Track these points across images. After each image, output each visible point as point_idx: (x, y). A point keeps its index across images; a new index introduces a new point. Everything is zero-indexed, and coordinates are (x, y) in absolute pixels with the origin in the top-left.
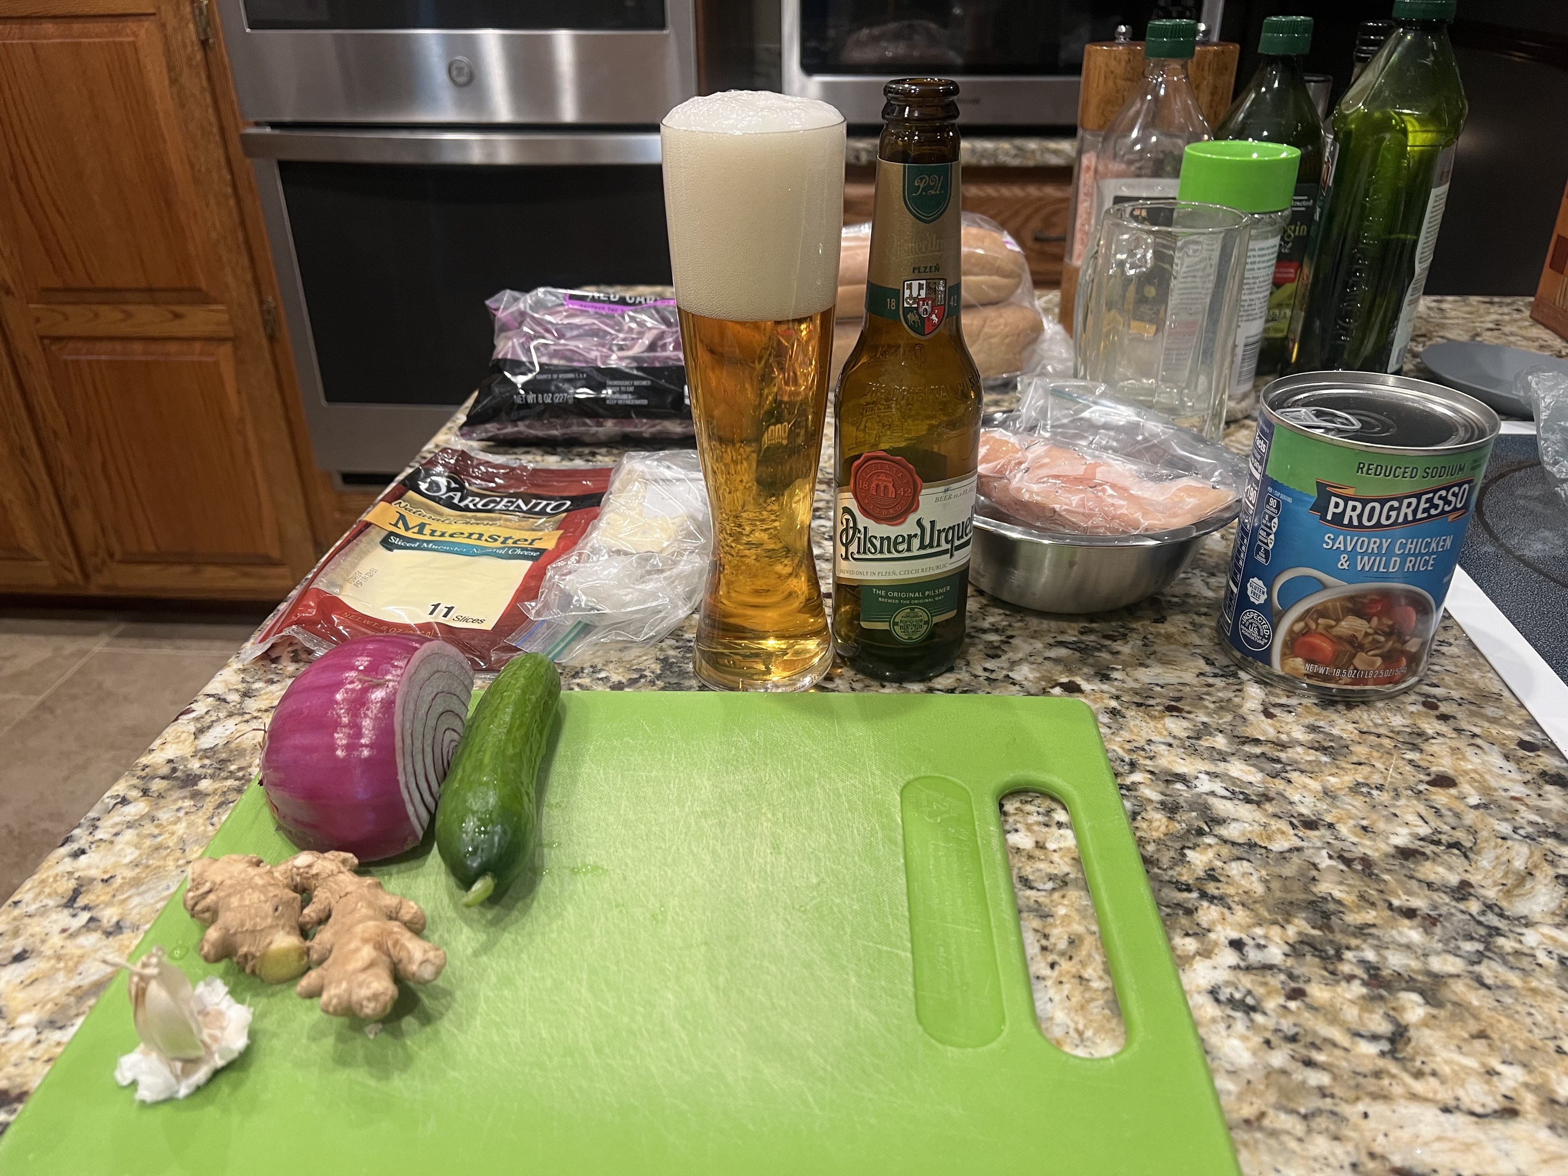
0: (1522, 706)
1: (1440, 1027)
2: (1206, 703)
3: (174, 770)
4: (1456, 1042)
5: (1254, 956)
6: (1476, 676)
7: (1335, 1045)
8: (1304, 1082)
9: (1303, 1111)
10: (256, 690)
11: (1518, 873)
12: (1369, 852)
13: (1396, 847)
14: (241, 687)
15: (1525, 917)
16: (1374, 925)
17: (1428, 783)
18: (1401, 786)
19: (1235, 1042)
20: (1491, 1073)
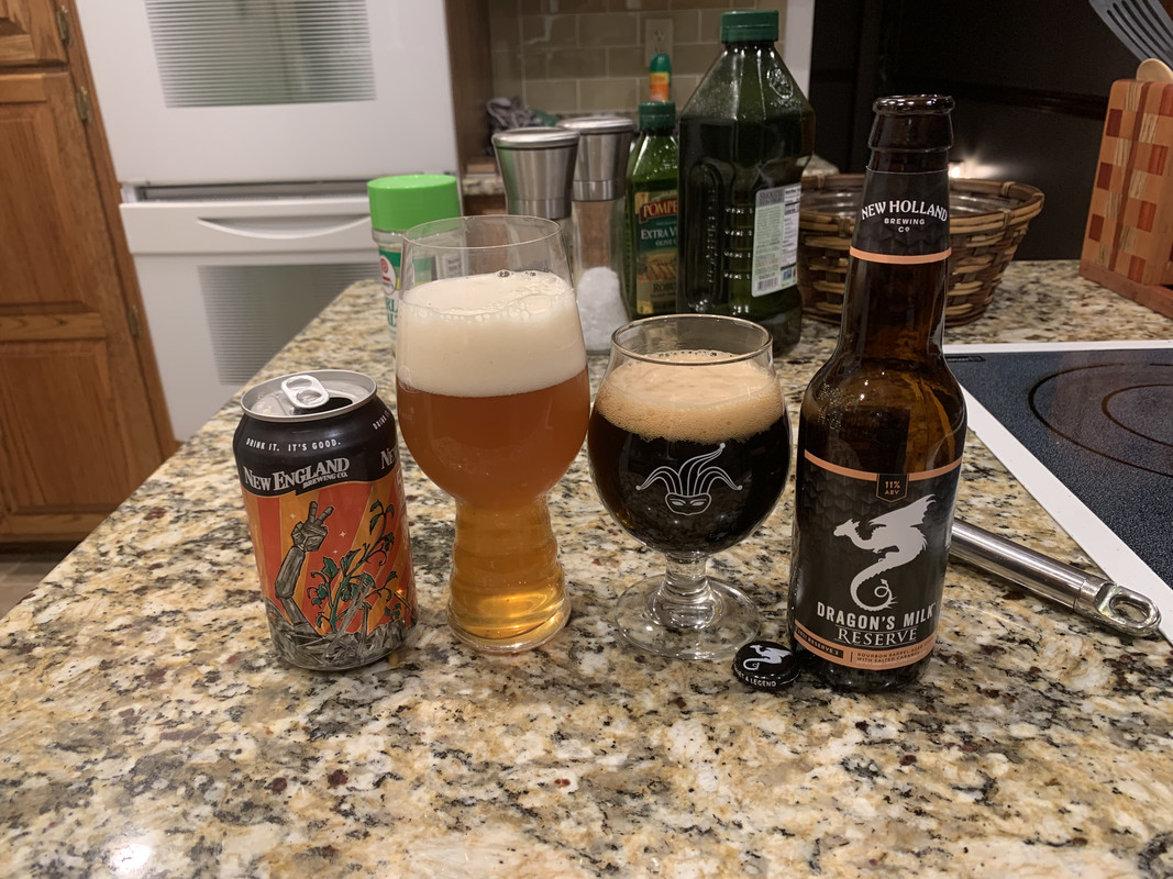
0: (1070, 538)
1: (1021, 779)
3: (14, 641)
4: (1034, 789)
5: (875, 734)
6: (1035, 518)
7: (940, 797)
8: (917, 827)
9: (916, 850)
10: (87, 577)
11: (1074, 659)
12: (961, 651)
13: (981, 645)
14: (75, 575)
15: (1082, 691)
16: (967, 705)
17: (1004, 597)
18: (983, 601)
19: (863, 801)
20: (1063, 811)
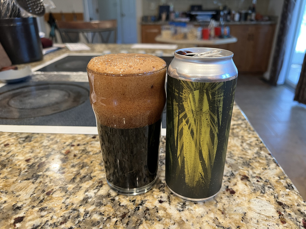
2: (50, 185)
